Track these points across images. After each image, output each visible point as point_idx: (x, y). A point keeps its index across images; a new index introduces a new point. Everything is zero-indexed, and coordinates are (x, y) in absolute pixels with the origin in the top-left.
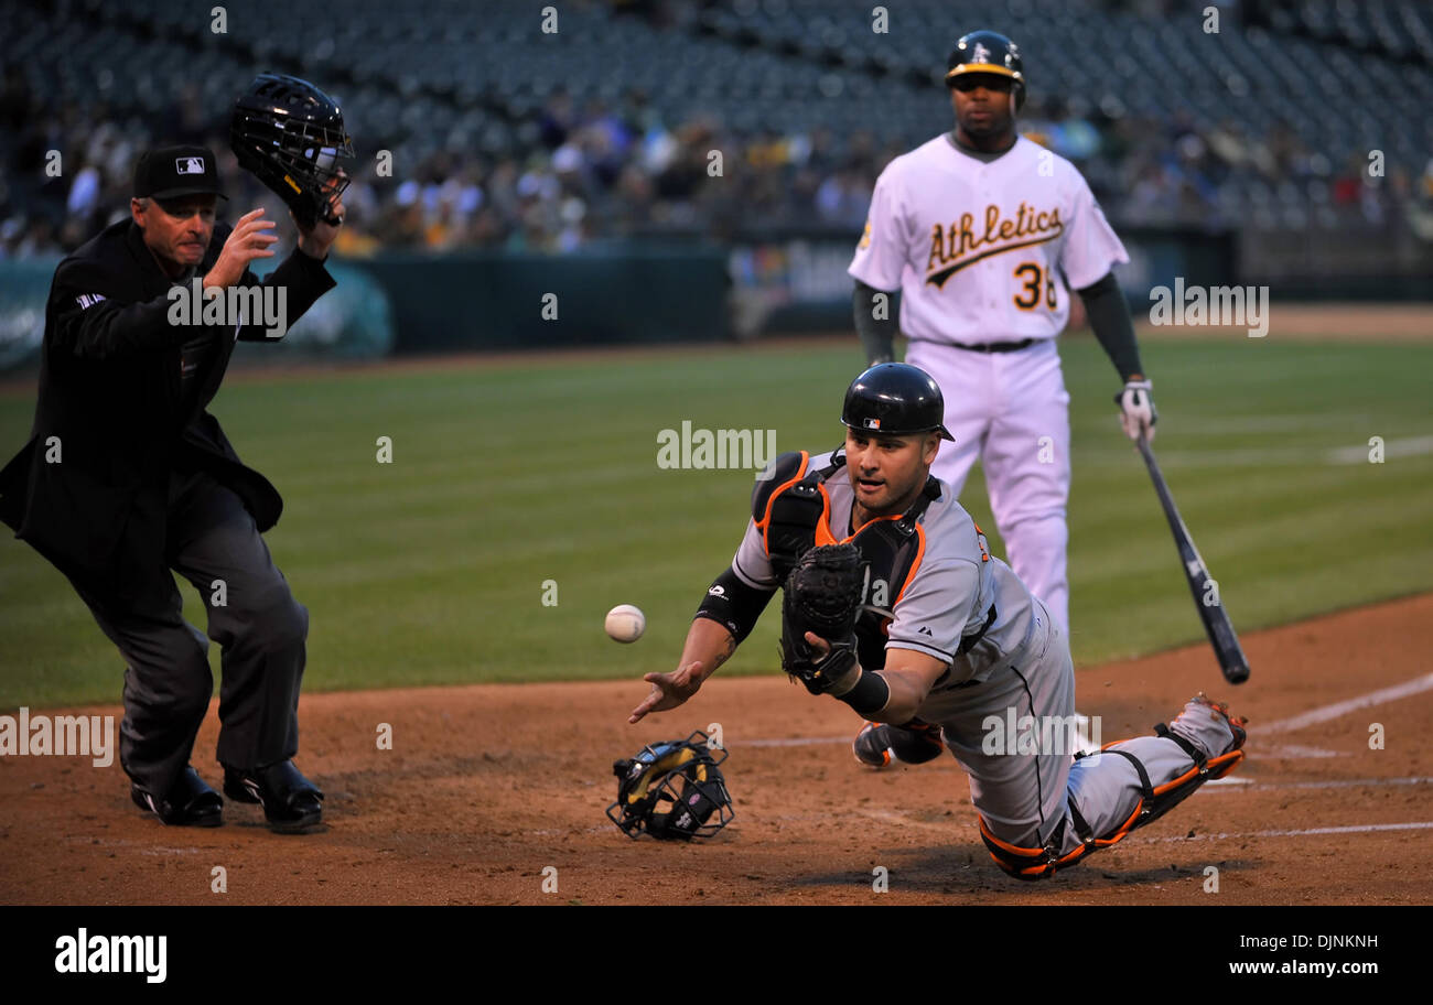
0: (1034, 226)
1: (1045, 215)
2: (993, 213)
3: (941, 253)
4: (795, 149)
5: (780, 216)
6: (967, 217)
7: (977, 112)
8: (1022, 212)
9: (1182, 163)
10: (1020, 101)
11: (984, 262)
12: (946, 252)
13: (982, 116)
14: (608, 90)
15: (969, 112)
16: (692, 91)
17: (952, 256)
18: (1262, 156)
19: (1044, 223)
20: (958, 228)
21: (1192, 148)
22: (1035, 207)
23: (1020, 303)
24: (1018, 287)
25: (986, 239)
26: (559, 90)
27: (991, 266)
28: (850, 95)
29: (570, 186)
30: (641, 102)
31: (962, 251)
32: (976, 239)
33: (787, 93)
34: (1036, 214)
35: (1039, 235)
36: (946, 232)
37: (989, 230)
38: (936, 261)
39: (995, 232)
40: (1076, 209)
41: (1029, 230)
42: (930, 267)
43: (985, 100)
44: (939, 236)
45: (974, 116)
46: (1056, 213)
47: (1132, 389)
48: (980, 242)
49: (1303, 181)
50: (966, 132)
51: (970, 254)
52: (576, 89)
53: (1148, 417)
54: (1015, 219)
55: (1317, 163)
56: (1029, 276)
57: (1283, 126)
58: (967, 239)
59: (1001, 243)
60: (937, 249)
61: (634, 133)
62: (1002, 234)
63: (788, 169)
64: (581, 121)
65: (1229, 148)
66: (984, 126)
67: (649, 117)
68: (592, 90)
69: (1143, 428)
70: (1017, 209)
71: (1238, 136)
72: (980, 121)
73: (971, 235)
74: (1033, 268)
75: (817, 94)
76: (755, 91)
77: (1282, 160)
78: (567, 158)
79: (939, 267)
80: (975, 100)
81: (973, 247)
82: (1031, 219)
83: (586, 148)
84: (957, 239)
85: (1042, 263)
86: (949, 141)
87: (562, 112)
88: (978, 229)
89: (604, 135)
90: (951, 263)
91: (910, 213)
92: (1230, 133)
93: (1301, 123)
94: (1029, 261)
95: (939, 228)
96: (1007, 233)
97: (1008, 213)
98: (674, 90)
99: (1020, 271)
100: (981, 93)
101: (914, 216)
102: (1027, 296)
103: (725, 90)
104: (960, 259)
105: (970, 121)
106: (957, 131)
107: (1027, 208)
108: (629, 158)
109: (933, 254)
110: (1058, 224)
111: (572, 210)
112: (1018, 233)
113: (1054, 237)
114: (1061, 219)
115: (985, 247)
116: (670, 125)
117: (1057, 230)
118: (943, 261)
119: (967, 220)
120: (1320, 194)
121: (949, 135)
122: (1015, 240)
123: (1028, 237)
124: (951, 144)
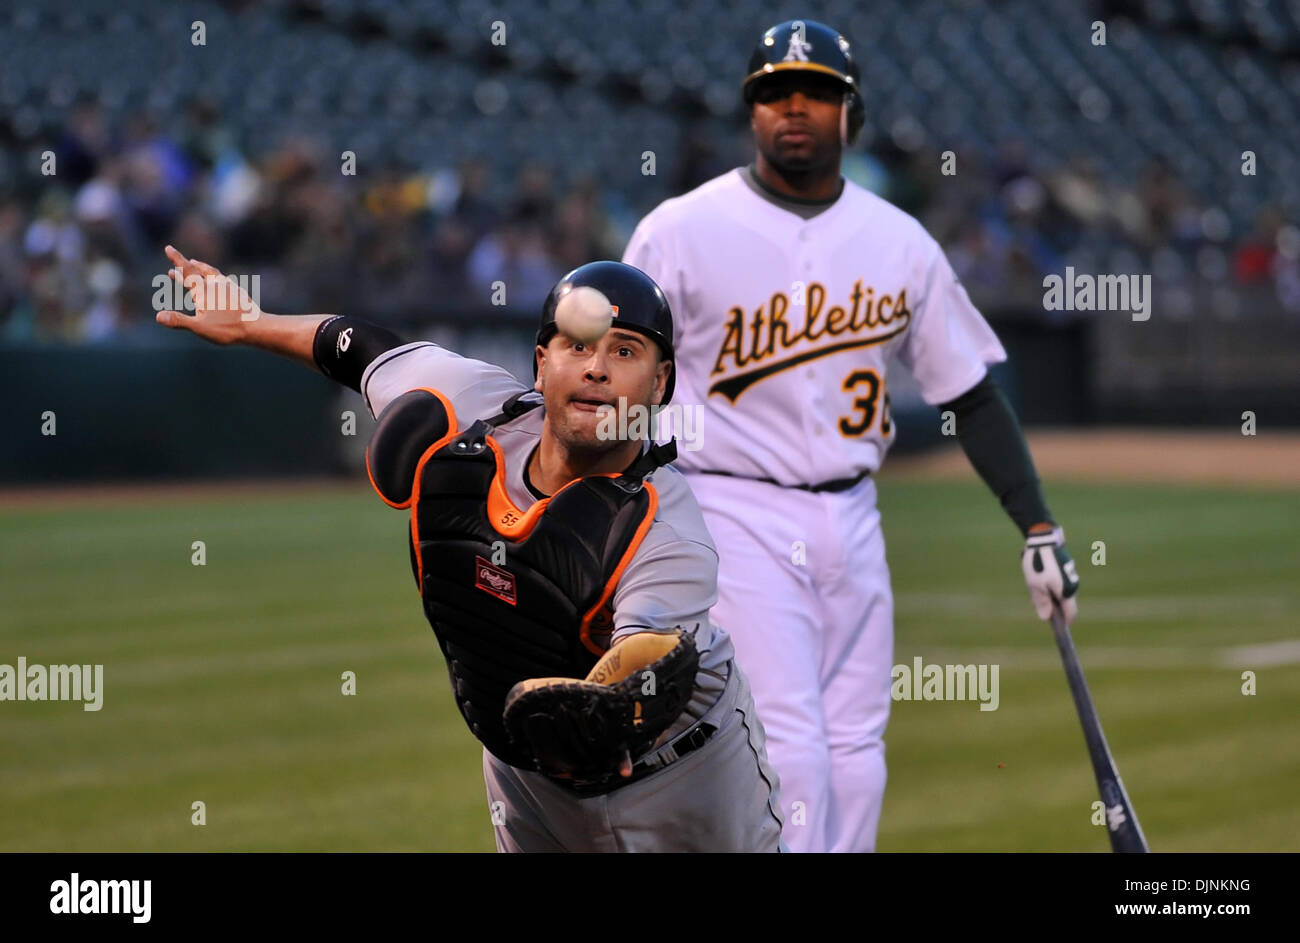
0: (874, 317)
1: (888, 300)
2: (817, 295)
3: (738, 350)
4: (436, 190)
5: (413, 289)
6: (780, 298)
7: (790, 132)
8: (857, 296)
9: (1011, 218)
10: (855, 123)
11: (802, 369)
12: (746, 350)
13: (799, 139)
14: (160, 100)
15: (779, 134)
16: (284, 102)
17: (755, 356)
18: (1130, 210)
19: (887, 312)
20: (766, 315)
21: (1025, 197)
22: (875, 289)
23: (847, 428)
24: (846, 405)
25: (807, 334)
26: (86, 99)
27: (811, 375)
28: (519, 111)
29: (100, 241)
30: (208, 118)
31: (770, 349)
32: (791, 335)
33: (425, 108)
34: (876, 298)
35: (881, 330)
36: (748, 320)
37: (810, 321)
38: (729, 361)
39: (819, 325)
40: (928, 287)
41: (867, 321)
42: (718, 369)
43: (802, 115)
44: (736, 325)
45: (788, 138)
46: (903, 295)
47: (1031, 547)
48: (796, 339)
49: (1191, 248)
50: (775, 165)
51: (782, 354)
52: (111, 98)
53: (1059, 589)
54: (848, 307)
55: (1212, 222)
56: (863, 390)
57: (1161, 167)
58: (779, 332)
59: (826, 340)
60: (732, 344)
61: (198, 163)
62: (829, 328)
63: (424, 219)
64: (118, 145)
65: (1080, 197)
66: (802, 153)
67: (220, 141)
68: (136, 100)
69: (1056, 602)
70: (851, 291)
71: (1096, 179)
72: (797, 146)
73: (785, 326)
74: (868, 377)
75: (470, 109)
76: (379, 103)
77: (1159, 217)
78: (97, 200)
79: (731, 370)
80: (789, 115)
81: (786, 344)
82: (870, 305)
83: (126, 185)
84: (765, 330)
85: (880, 372)
86: (744, 178)
87: (91, 130)
88: (796, 320)
89: (152, 165)
90: (752, 366)
91: (690, 288)
92: (1083, 175)
93: (1188, 162)
94: (863, 367)
95: (738, 313)
96: (836, 327)
97: (838, 296)
98: (258, 101)
99: (850, 383)
100: (798, 103)
101: (697, 294)
102: (856, 417)
103: (333, 103)
104: (767, 361)
105: (781, 146)
106: (760, 164)
107: (863, 289)
108: (191, 200)
109: (724, 351)
110: (905, 312)
111: (105, 277)
112: (852, 326)
113: (899, 331)
114: (909, 306)
115: (804, 346)
116: (250, 153)
117: (903, 320)
118: (740, 363)
119: (779, 304)
120: (1214, 266)
121: (746, 170)
122: (848, 336)
123: (865, 333)
124: (749, 184)
